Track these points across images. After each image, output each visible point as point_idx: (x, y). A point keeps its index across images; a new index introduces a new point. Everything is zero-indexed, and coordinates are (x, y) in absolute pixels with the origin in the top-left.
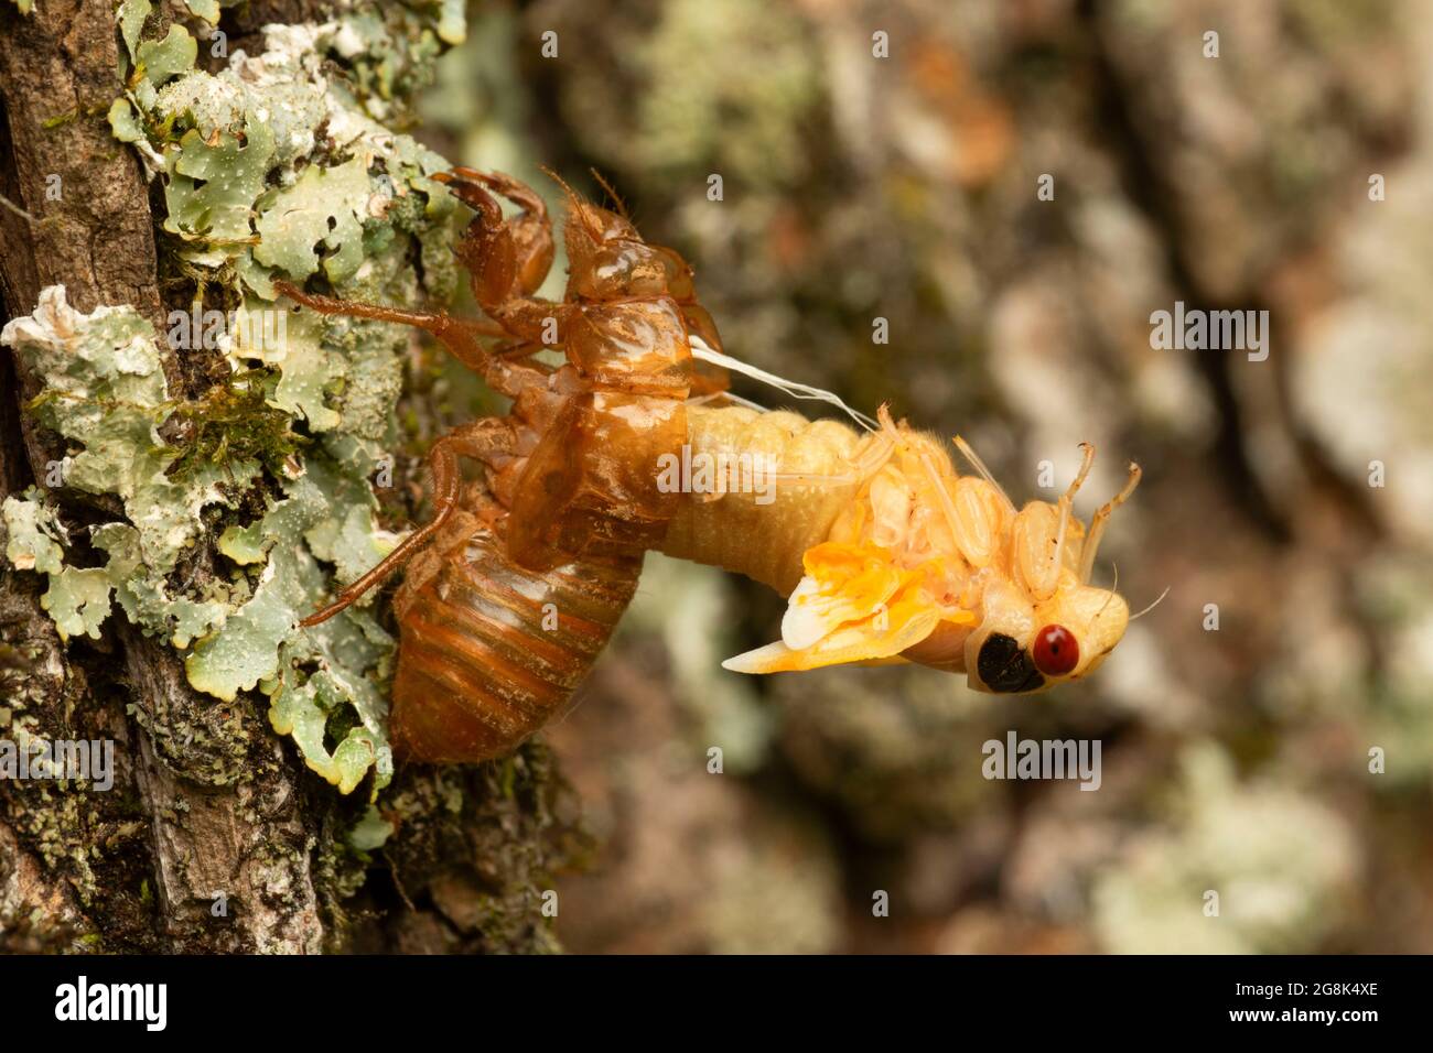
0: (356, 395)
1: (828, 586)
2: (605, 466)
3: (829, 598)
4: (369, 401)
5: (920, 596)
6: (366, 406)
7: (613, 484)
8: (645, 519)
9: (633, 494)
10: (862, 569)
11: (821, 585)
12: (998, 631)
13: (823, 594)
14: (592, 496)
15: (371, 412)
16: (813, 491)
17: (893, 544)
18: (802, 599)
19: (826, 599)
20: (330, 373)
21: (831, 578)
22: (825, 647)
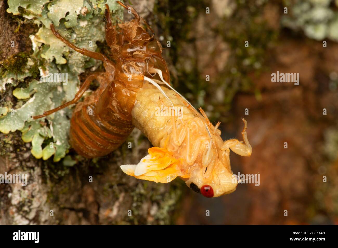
0: (74, 56)
1: (154, 158)
2: (114, 103)
3: (153, 162)
4: (78, 58)
5: (176, 168)
6: (77, 59)
7: (116, 108)
8: (122, 119)
9: (120, 112)
10: (165, 155)
11: (152, 157)
12: (194, 183)
13: (151, 160)
14: (110, 109)
15: (78, 61)
16: (157, 129)
17: (173, 151)
18: (144, 161)
19: (152, 162)
20: (64, 50)
21: (156, 156)
22: (148, 175)
